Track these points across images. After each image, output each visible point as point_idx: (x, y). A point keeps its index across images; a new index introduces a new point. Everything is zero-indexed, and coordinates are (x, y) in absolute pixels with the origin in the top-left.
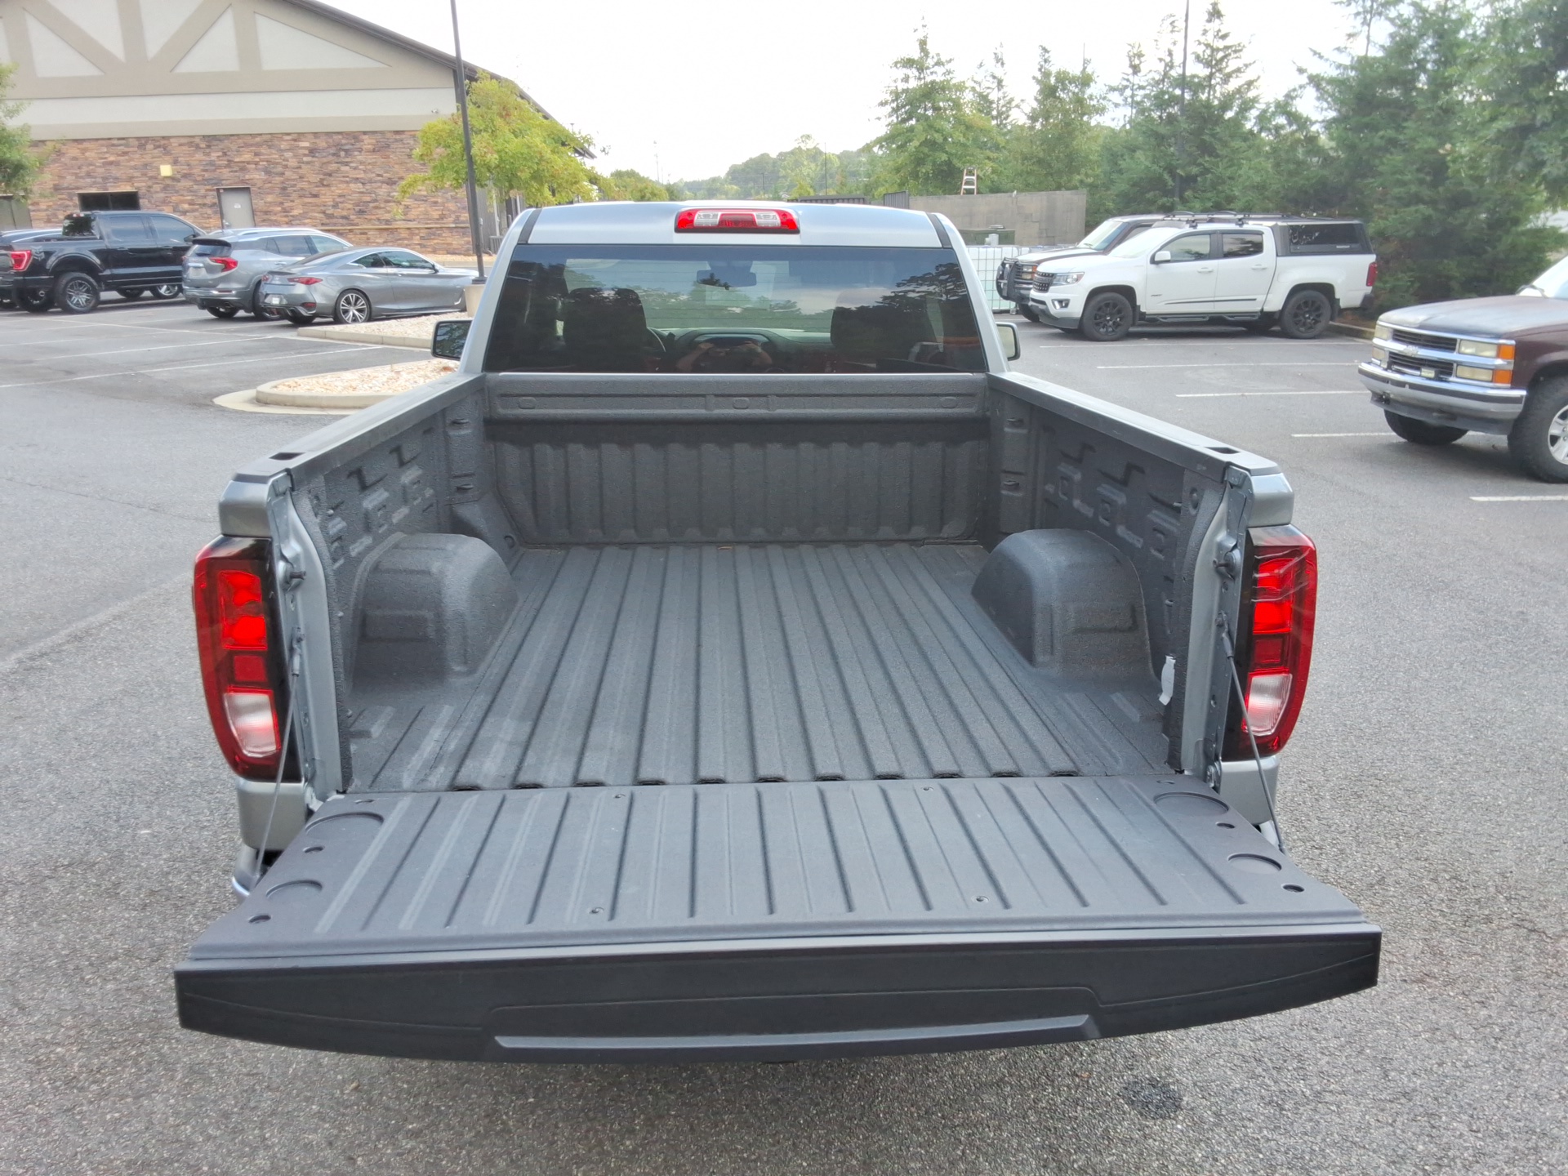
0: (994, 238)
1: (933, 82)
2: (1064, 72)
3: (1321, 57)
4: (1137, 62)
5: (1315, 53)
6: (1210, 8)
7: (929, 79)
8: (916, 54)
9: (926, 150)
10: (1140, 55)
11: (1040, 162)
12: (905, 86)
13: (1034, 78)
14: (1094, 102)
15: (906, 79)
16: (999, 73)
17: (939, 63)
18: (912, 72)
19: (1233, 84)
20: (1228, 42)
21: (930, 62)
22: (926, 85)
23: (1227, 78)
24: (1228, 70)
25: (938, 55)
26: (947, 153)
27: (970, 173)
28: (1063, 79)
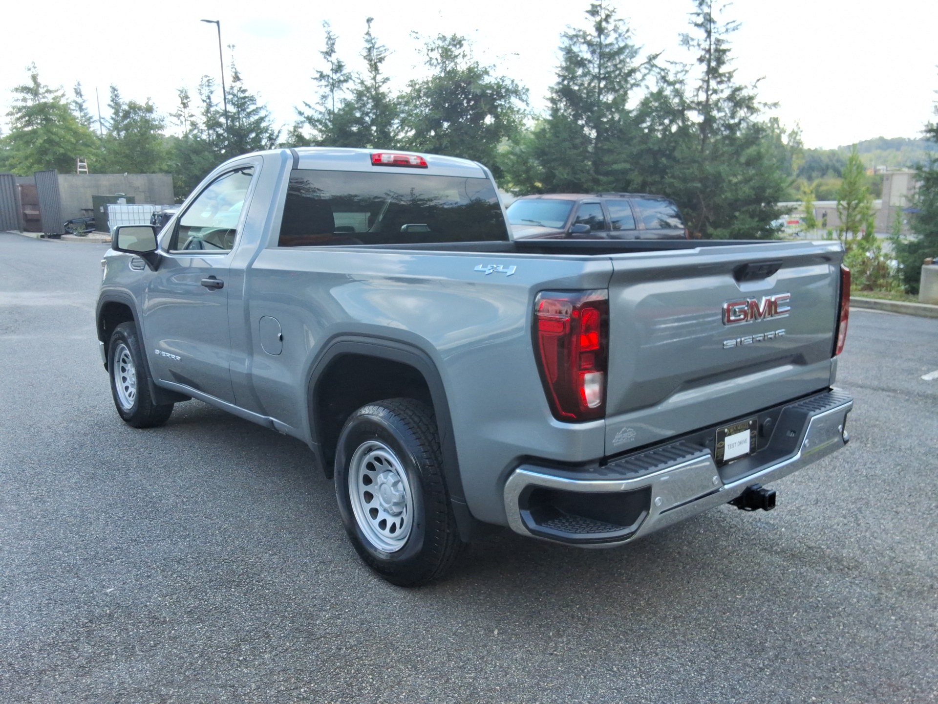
0: (123, 200)
1: (45, 103)
2: (134, 104)
3: (310, 107)
4: (185, 101)
5: (306, 105)
6: (233, 74)
7: (43, 101)
8: (31, 85)
9: (47, 146)
10: (187, 97)
11: (127, 156)
12: (24, 104)
13: (109, 105)
14: (157, 123)
15: (24, 100)
16: (79, 100)
17: (48, 91)
18: (29, 96)
19: (253, 118)
20: (247, 94)
21: (41, 90)
22: (39, 104)
23: (249, 115)
24: (248, 110)
25: (46, 86)
26: (63, 148)
27: (81, 161)
28: (134, 107)
